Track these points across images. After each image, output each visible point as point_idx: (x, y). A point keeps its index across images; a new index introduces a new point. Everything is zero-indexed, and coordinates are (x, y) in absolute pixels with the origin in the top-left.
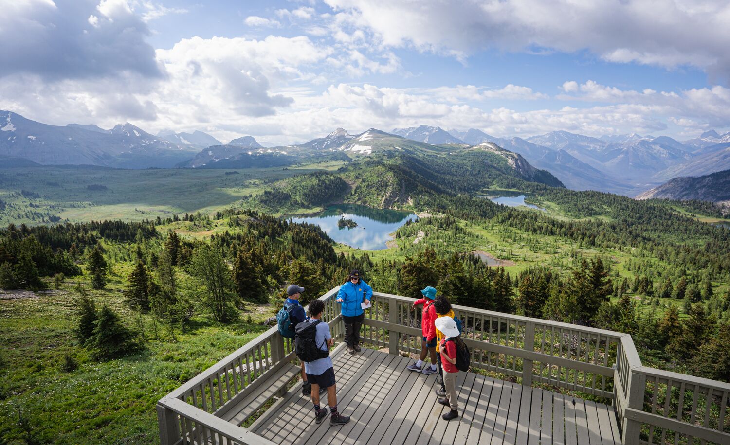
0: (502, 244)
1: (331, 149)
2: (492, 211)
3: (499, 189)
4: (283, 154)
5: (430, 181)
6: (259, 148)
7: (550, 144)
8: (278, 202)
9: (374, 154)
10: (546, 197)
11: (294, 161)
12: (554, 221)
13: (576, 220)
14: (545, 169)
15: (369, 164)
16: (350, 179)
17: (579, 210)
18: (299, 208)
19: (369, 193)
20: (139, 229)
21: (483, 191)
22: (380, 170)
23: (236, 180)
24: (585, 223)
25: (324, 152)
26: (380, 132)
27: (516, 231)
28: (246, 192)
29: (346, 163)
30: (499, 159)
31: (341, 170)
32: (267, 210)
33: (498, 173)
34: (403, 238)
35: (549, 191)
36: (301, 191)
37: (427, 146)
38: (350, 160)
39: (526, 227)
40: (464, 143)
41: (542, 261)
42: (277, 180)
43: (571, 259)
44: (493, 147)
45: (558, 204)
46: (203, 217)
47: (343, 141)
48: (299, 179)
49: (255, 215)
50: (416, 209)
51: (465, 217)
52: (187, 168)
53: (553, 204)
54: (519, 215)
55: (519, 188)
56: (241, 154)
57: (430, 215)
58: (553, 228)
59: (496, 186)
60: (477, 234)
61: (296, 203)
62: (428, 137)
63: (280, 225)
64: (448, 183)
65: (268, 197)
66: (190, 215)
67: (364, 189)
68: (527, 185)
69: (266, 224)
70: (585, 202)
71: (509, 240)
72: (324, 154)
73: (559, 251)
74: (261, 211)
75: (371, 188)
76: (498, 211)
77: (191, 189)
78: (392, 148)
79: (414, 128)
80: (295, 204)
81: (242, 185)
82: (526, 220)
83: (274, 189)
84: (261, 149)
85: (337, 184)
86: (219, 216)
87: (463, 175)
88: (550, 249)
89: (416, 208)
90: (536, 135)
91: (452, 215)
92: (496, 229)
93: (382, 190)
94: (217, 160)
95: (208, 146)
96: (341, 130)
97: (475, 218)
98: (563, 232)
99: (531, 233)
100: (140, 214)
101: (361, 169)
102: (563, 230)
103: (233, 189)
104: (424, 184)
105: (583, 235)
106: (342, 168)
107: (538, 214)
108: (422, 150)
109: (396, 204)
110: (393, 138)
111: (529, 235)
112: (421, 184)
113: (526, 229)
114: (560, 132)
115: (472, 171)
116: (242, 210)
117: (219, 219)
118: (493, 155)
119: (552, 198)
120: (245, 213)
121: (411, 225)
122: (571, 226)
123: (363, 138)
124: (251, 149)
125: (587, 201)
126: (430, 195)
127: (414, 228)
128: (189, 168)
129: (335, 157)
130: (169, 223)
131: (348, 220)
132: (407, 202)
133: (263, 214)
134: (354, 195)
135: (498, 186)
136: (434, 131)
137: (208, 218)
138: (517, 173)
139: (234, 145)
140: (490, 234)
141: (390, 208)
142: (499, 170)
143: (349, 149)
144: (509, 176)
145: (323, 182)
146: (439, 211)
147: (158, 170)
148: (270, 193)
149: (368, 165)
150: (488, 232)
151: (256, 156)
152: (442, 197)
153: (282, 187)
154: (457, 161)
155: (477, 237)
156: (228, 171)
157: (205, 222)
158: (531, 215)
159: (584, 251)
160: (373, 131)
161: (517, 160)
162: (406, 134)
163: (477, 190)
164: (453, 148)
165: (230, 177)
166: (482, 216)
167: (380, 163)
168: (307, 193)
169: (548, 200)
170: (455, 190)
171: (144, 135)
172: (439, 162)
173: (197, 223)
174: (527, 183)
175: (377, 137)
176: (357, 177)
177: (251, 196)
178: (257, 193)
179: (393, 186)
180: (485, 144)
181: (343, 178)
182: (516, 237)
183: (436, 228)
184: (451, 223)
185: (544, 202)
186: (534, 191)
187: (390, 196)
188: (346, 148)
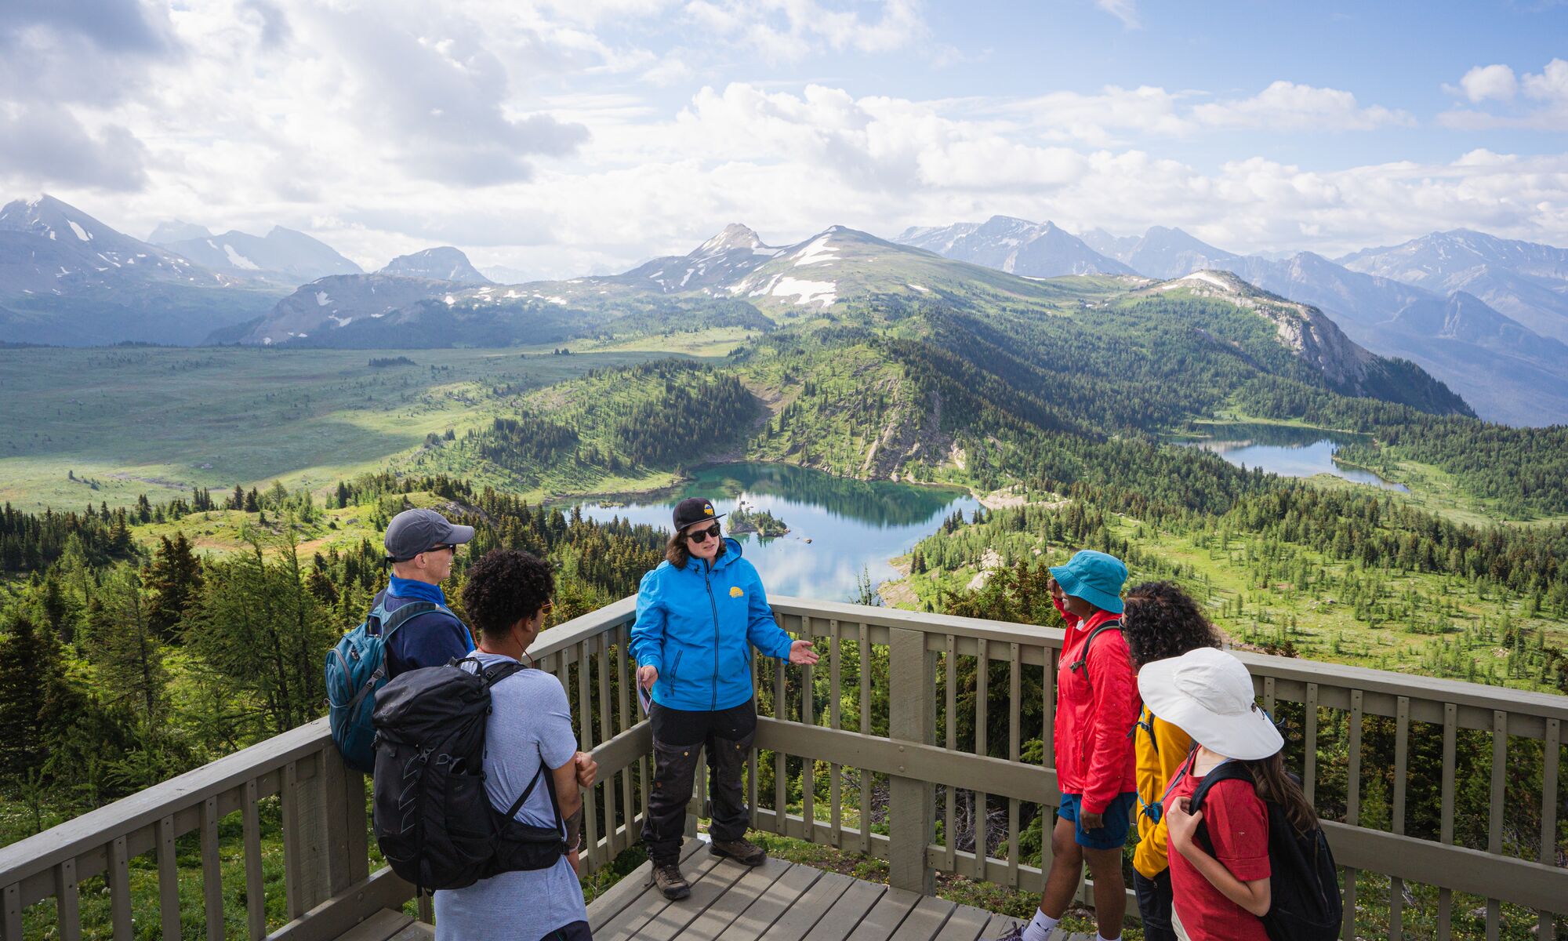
0: (1261, 598)
1: (706, 291)
2: (1225, 488)
3: (1246, 419)
4: (555, 306)
5: (1022, 394)
6: (478, 286)
7: (1422, 275)
8: (536, 456)
9: (843, 307)
10: (1408, 448)
11: (592, 327)
12: (1438, 524)
13: (1516, 524)
14: (1405, 356)
15: (826, 336)
16: (768, 384)
17: (1526, 492)
18: (605, 475)
19: (827, 429)
20: (73, 535)
21: (1193, 428)
22: (862, 356)
23: (406, 385)
24: (1548, 534)
25: (687, 301)
26: (865, 238)
27: (1308, 556)
28: (434, 423)
29: (755, 333)
30: (1247, 325)
31: (741, 356)
32: (500, 481)
33: (1243, 367)
34: (935, 573)
35: (1417, 429)
36: (610, 421)
37: (1013, 283)
38: (767, 325)
39: (1341, 542)
40: (1133, 273)
41: (1401, 657)
42: (534, 384)
43: (1503, 654)
44: (1226, 286)
45: (1451, 471)
46: (293, 500)
47: (746, 264)
48: (606, 384)
49: (459, 494)
50: (977, 482)
51: (1136, 507)
52: (246, 347)
53: (1431, 471)
54: (1315, 504)
55: (1314, 419)
56: (422, 302)
57: (1020, 501)
58: (1437, 549)
59: (1236, 410)
60: (1175, 563)
61: (594, 458)
62: (1015, 254)
63: (541, 527)
64: (1080, 401)
65: (505, 438)
66: (247, 490)
67: (810, 418)
68: (1342, 407)
69: (496, 522)
70: (1546, 466)
71: (1284, 585)
72: (684, 306)
73: (1458, 623)
74: (481, 482)
75: (833, 413)
76: (1245, 490)
77: (258, 413)
78: (899, 289)
79: (972, 226)
80: (592, 461)
81: (425, 401)
82: (1342, 520)
83: (526, 414)
84: (485, 290)
85: (723, 401)
86: (345, 496)
87: (1129, 373)
88: (1425, 617)
89: (976, 477)
90: (1371, 246)
91: (1093, 500)
92: (1240, 547)
93: (868, 421)
94: (344, 323)
95: (315, 277)
96: (740, 230)
97: (1167, 512)
98: (1473, 562)
99: (1357, 562)
100: (86, 490)
101: (802, 352)
102: (1471, 554)
103: (395, 415)
104: (1003, 402)
105: (1543, 572)
106: (740, 351)
107: (1381, 501)
108: (995, 296)
109: (910, 464)
110: (903, 256)
111: (1351, 569)
112: (992, 402)
113: (1340, 551)
114: (1455, 233)
115: (1158, 361)
116: (419, 477)
117: (343, 505)
118: (1227, 310)
119: (1427, 449)
120: (428, 485)
121: (960, 532)
122: (1499, 542)
123: (808, 257)
124: (455, 288)
125: (1556, 463)
126: (1022, 436)
127: (971, 541)
128: (253, 346)
129: (722, 314)
130: (177, 518)
131: (758, 515)
132: (947, 460)
133: (487, 490)
134: (779, 435)
135: (1244, 410)
136: (1034, 236)
137: (309, 502)
138: (1309, 370)
139: (399, 274)
140: (1218, 564)
141: (894, 477)
142: (1247, 359)
143: (765, 291)
144: (1280, 379)
145: (682, 393)
146: (1050, 488)
147: (149, 350)
148: (512, 425)
149: (824, 340)
150: (1213, 558)
151: (469, 310)
152: (1061, 445)
153: (549, 407)
154: (1110, 330)
155: (1176, 573)
156: (379, 355)
157: (296, 515)
158: (1360, 503)
159: (1551, 627)
160: (839, 233)
161: (1306, 325)
162: (943, 245)
163: (1175, 424)
164: (1097, 289)
165: (383, 375)
166: (1191, 506)
167: (857, 335)
168: (631, 427)
169: (1414, 457)
170: (1101, 421)
171: (104, 238)
172: (1053, 332)
173: (269, 516)
174: (1343, 402)
175: (853, 254)
176: (788, 380)
177: (450, 436)
178: (470, 426)
179: (904, 407)
180: (1203, 276)
181: (743, 380)
182: (1305, 573)
183: (1041, 540)
184: (1088, 528)
185: (1399, 465)
186: (1365, 427)
187: (895, 440)
188: (755, 288)
